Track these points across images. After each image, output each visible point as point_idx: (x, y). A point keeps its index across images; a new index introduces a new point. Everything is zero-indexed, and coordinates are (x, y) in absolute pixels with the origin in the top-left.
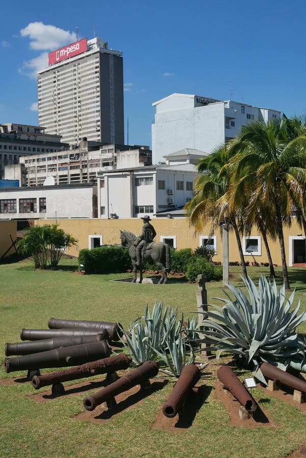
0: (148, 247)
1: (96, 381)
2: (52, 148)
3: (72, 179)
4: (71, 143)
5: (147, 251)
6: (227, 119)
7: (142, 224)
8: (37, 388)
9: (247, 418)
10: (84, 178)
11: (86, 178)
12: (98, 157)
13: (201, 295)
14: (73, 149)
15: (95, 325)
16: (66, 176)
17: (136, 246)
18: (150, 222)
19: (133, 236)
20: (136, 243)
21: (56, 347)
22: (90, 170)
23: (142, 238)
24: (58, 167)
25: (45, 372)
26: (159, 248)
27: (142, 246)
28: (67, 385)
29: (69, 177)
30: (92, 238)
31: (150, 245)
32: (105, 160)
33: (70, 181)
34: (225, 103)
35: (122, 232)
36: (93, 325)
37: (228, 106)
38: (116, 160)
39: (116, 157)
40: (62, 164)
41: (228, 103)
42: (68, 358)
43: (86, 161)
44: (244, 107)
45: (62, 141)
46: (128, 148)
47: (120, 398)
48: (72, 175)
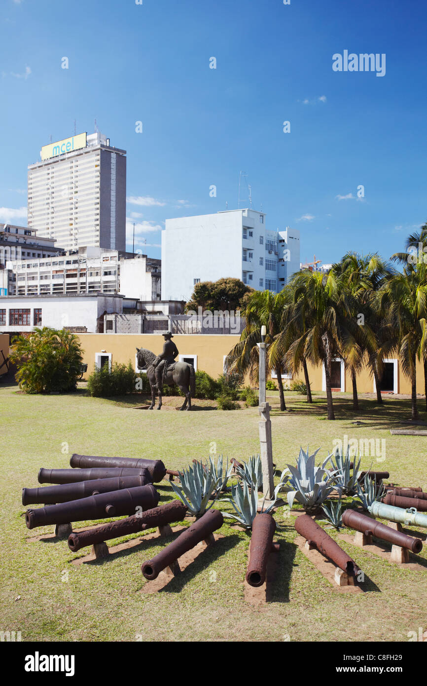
0: (170, 368)
1: (148, 538)
2: (45, 253)
3: (68, 289)
4: (66, 249)
5: (168, 372)
6: (245, 229)
7: (163, 342)
8: (75, 550)
9: (347, 584)
10: (82, 288)
11: (84, 288)
12: (98, 265)
13: (265, 426)
14: (70, 254)
15: (131, 463)
16: (61, 285)
17: (155, 366)
18: (171, 339)
19: (153, 355)
20: (155, 362)
21: (88, 493)
22: (90, 279)
23: (162, 357)
24: (51, 275)
25: (80, 527)
26: (182, 370)
27: (162, 366)
28: (113, 545)
29: (65, 287)
30: (99, 356)
31: (172, 365)
32: (107, 268)
33: (66, 291)
34: (244, 211)
35: (138, 350)
36: (129, 463)
37: (245, 214)
38: (119, 269)
39: (119, 266)
40: (57, 272)
41: (246, 211)
42: (108, 507)
43: (85, 269)
44: (263, 216)
45: (56, 245)
46: (132, 256)
47: (184, 561)
48: (68, 284)
